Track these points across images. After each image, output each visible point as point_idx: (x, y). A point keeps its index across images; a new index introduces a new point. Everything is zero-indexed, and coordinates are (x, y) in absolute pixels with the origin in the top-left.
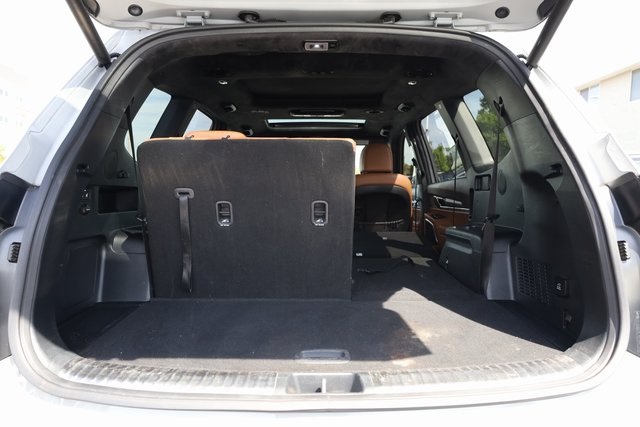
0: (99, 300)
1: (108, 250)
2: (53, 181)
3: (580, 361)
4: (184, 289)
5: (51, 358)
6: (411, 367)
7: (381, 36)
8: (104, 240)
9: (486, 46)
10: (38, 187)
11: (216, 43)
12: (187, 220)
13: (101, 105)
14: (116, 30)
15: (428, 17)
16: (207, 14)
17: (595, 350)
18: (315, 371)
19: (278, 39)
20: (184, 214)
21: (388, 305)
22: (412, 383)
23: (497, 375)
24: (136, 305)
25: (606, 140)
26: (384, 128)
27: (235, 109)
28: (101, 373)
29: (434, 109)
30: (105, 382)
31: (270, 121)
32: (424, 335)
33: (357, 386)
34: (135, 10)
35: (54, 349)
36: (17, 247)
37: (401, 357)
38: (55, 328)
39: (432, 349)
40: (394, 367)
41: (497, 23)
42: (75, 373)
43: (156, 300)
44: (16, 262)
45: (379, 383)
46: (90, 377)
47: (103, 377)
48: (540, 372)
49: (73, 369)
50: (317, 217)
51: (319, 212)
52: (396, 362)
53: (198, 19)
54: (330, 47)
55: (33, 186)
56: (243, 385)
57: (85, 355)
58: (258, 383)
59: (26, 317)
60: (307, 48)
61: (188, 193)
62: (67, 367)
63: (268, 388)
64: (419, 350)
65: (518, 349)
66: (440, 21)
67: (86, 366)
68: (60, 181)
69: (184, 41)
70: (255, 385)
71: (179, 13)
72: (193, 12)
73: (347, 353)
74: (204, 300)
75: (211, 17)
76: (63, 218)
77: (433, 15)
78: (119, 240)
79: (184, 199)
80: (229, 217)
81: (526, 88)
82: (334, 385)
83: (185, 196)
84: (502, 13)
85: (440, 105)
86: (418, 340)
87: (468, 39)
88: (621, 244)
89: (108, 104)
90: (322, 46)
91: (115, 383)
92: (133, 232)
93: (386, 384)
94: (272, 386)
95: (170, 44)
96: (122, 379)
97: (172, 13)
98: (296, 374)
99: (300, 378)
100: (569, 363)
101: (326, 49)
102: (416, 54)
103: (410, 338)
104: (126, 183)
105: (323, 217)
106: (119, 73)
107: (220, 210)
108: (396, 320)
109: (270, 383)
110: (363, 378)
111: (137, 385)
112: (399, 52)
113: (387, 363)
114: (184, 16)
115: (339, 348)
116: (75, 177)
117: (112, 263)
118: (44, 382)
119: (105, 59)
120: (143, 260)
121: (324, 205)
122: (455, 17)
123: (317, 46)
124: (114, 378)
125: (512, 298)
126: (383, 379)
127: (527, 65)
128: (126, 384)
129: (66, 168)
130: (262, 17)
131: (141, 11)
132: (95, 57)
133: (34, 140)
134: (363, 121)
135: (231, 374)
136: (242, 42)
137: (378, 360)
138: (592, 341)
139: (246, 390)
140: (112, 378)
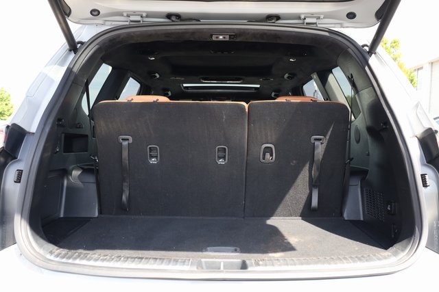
0: (62, 216)
1: (68, 179)
2: (43, 129)
3: (395, 254)
4: (123, 209)
5: (41, 246)
6: (281, 257)
7: (266, 31)
8: (66, 173)
9: (340, 38)
10: (34, 133)
11: (150, 35)
12: (127, 158)
13: (72, 78)
14: (80, 25)
15: (299, 18)
16: (144, 15)
17: (406, 247)
18: (216, 258)
19: (194, 32)
20: (125, 154)
21: (270, 222)
22: (280, 265)
23: (338, 261)
24: (88, 220)
25: (417, 106)
26: (275, 91)
27: (158, 76)
28: (75, 256)
29: (311, 79)
30: (77, 261)
31: (185, 85)
32: (293, 240)
33: (244, 266)
34: (95, 13)
35: (42, 241)
36: (20, 173)
37: (275, 251)
38: (41, 228)
39: (297, 248)
40: (270, 257)
41: (347, 22)
42: (57, 256)
43: (102, 216)
44: (20, 182)
45: (258, 264)
46: (67, 258)
47: (75, 259)
48: (367, 261)
49: (55, 254)
50: (220, 158)
51: (221, 154)
52: (270, 255)
53: (138, 18)
54: (230, 38)
55: (30, 133)
56: (168, 264)
57: (61, 247)
58: (178, 263)
59: (25, 219)
60: (214, 38)
61: (128, 140)
62: (51, 253)
63: (185, 266)
64: (288, 248)
65: (357, 249)
66: (308, 20)
67: (64, 252)
68: (47, 130)
69: (128, 34)
70: (176, 264)
71: (125, 14)
72: (135, 13)
73: (238, 249)
74: (137, 217)
75: (147, 16)
76: (48, 154)
77: (303, 17)
78: (76, 173)
79: (125, 143)
80: (156, 157)
81: (367, 68)
82: (229, 267)
83: (126, 141)
84: (351, 16)
85: (315, 76)
86: (289, 243)
87: (327, 34)
88: (423, 176)
89: (76, 77)
90: (224, 38)
91: (84, 262)
92: (86, 167)
93: (262, 265)
94: (188, 265)
95: (119, 35)
96: (89, 260)
97: (120, 14)
98: (203, 260)
99: (205, 262)
100: (388, 256)
101: (227, 38)
102: (291, 43)
103: (283, 241)
104: (81, 132)
105: (224, 158)
106: (83, 56)
107: (150, 152)
108: (275, 231)
109: (186, 263)
110: (248, 262)
111: (99, 263)
112: (279, 41)
113: (265, 255)
114: (128, 16)
115: (234, 246)
116: (56, 128)
117: (71, 189)
118: (38, 261)
119: (73, 46)
120: (93, 187)
121: (225, 149)
122: (318, 18)
123: (221, 37)
124: (83, 259)
125: (362, 219)
126: (261, 263)
127: (369, 52)
128: (92, 263)
129: (51, 120)
130: (183, 17)
131: (99, 12)
132: (67, 43)
133: (30, 102)
134: (258, 86)
135: (160, 259)
136: (168, 34)
137: (258, 253)
138: (404, 242)
139: (171, 267)
140: (82, 259)
